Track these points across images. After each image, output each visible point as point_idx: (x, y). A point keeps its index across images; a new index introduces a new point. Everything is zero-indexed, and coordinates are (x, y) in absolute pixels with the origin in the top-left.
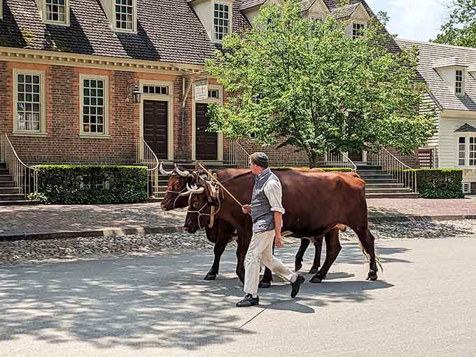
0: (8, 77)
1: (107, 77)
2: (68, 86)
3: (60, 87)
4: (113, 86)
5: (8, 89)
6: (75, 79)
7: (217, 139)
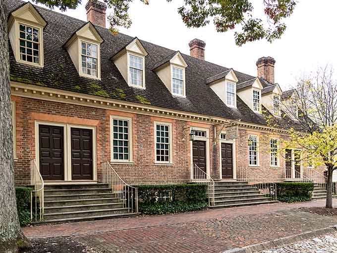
0: (107, 121)
1: (171, 124)
2: (147, 129)
3: (141, 129)
4: (175, 130)
5: (107, 130)
6: (151, 124)
7: (232, 165)
